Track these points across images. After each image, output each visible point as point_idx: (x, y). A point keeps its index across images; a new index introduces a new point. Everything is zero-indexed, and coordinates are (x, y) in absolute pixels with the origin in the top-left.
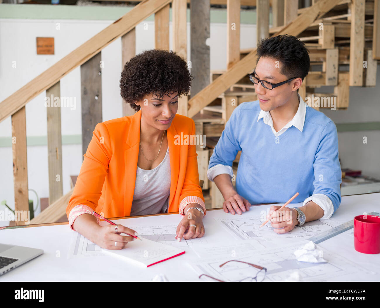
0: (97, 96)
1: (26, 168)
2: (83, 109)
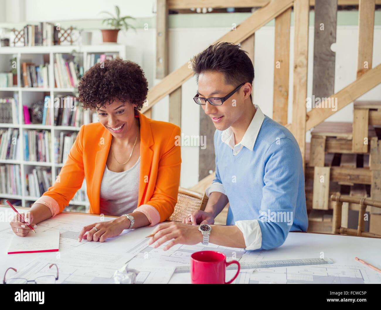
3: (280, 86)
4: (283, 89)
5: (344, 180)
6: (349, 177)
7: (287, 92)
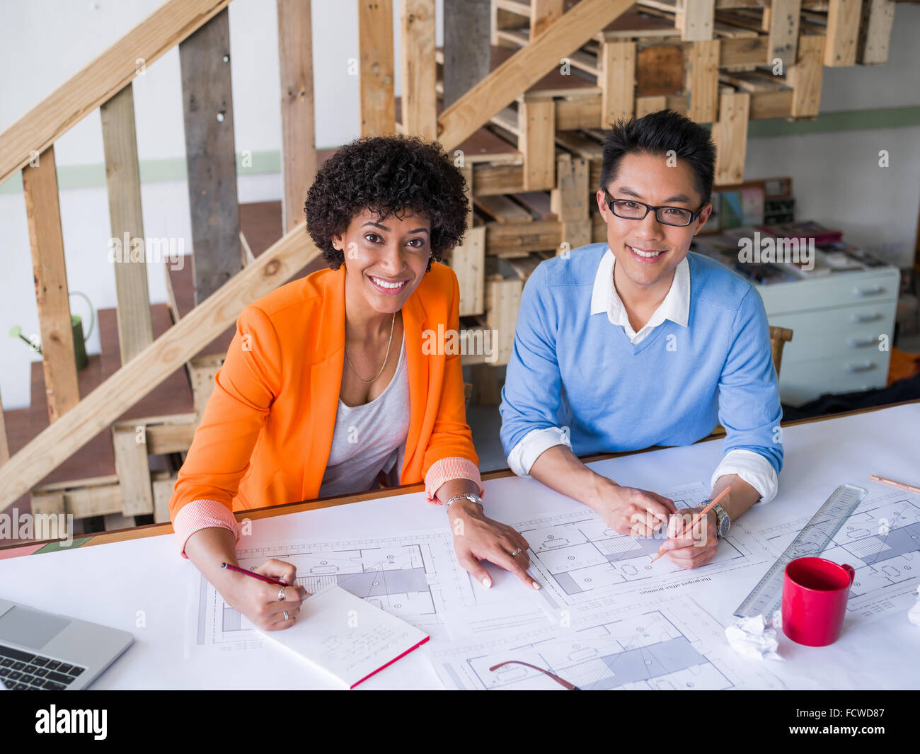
0: (223, 113)
1: (64, 285)
2: (189, 144)
3: (376, 64)
4: (382, 70)
5: (510, 248)
6: (519, 242)
7: (391, 75)
